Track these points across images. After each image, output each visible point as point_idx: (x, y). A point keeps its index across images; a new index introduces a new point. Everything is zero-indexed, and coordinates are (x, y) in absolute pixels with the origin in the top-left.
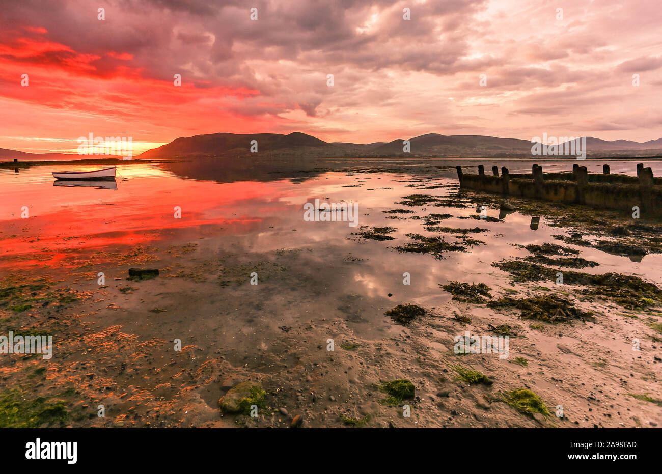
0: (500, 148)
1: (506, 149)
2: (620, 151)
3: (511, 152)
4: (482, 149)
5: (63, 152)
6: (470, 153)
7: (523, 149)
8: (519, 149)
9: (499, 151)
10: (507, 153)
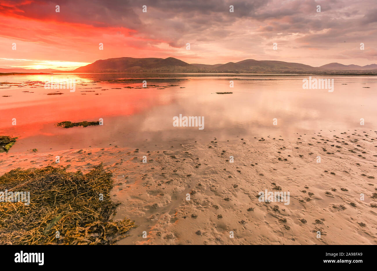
0: (287, 68)
1: (290, 69)
2: (350, 71)
3: (293, 71)
4: (278, 68)
5: (23, 68)
6: (270, 70)
7: (299, 69)
8: (297, 69)
9: (287, 70)
10: (290, 71)
